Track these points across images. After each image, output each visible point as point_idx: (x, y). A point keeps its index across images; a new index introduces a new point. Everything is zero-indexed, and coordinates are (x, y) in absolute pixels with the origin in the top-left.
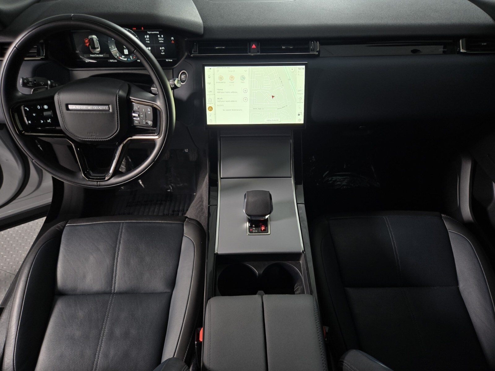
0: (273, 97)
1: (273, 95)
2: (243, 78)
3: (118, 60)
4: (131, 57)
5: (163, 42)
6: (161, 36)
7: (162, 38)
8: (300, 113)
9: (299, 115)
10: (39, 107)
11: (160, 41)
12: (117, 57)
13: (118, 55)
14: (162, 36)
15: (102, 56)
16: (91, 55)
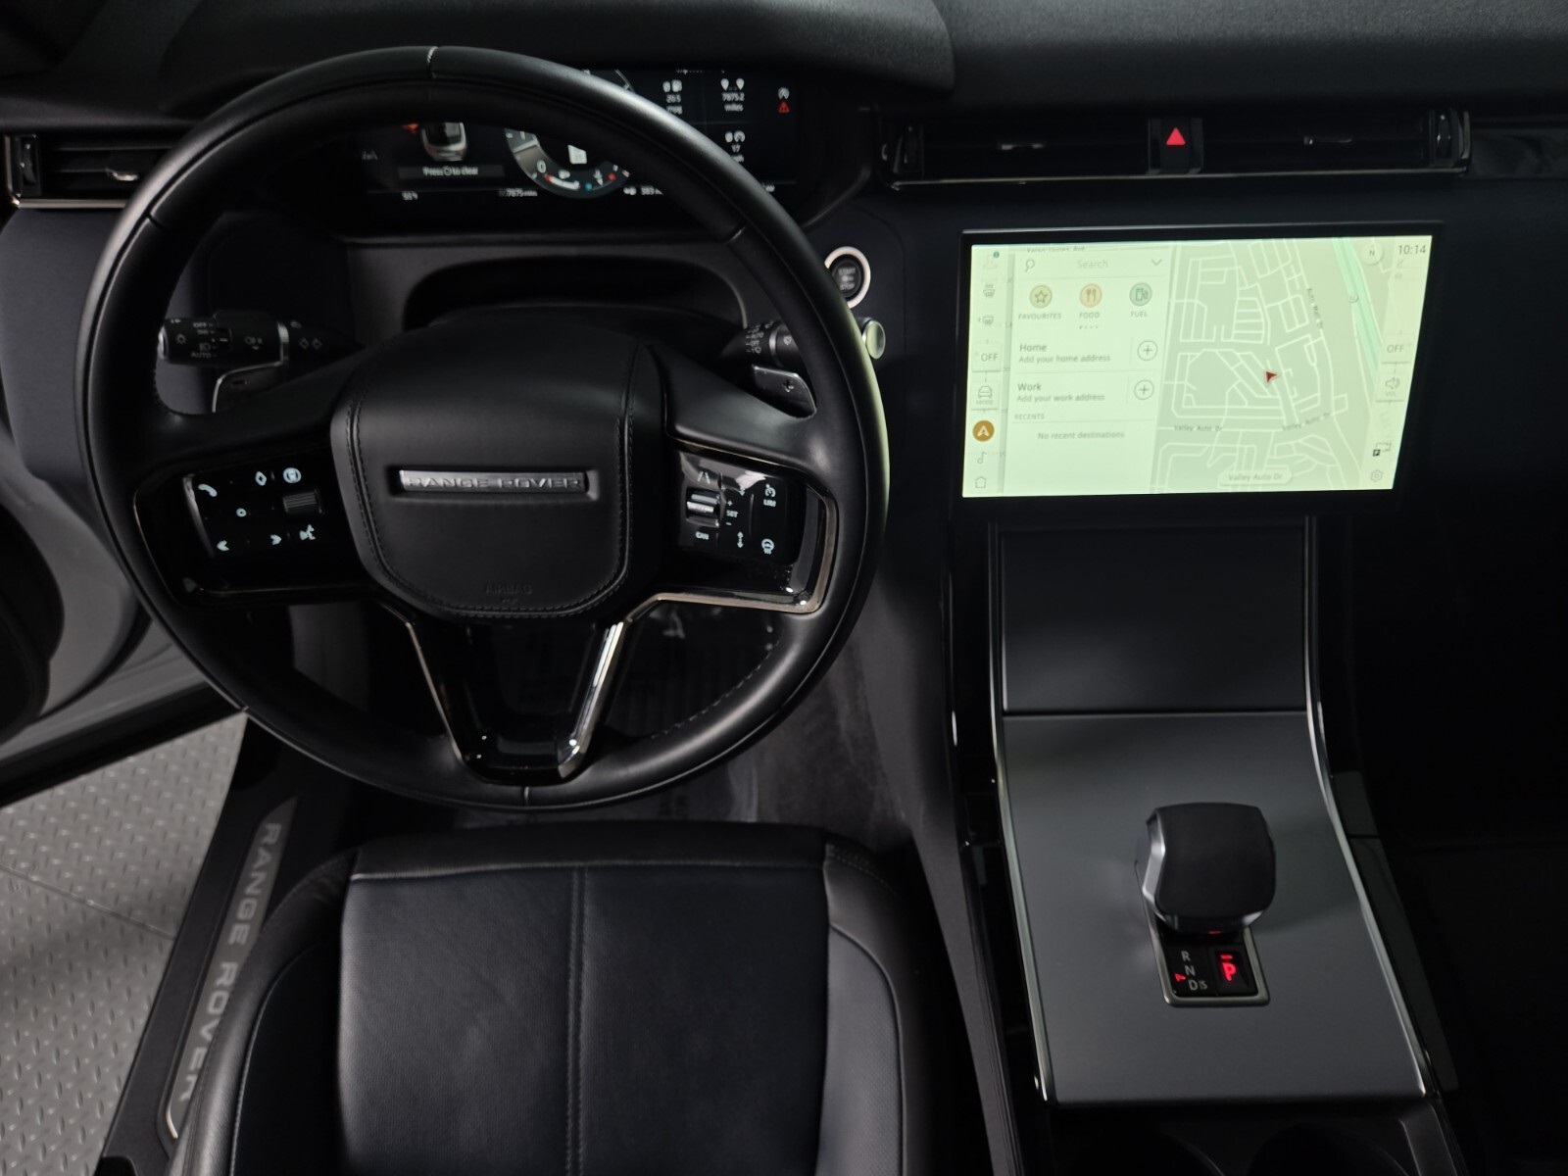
0: (1270, 376)
1: (1271, 371)
2: (1141, 294)
3: (540, 191)
4: (598, 175)
5: (738, 108)
6: (733, 84)
7: (738, 91)
8: (1382, 448)
9: (1377, 453)
10: (261, 479)
11: (728, 108)
12: (540, 175)
13: (542, 167)
14: (740, 83)
15: (474, 171)
16: (427, 171)
